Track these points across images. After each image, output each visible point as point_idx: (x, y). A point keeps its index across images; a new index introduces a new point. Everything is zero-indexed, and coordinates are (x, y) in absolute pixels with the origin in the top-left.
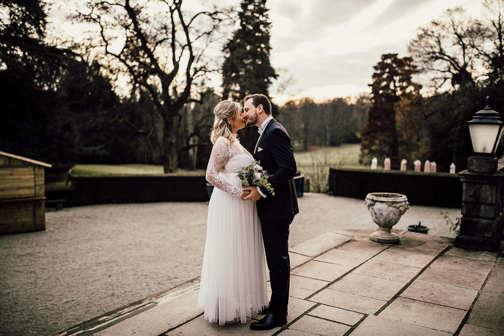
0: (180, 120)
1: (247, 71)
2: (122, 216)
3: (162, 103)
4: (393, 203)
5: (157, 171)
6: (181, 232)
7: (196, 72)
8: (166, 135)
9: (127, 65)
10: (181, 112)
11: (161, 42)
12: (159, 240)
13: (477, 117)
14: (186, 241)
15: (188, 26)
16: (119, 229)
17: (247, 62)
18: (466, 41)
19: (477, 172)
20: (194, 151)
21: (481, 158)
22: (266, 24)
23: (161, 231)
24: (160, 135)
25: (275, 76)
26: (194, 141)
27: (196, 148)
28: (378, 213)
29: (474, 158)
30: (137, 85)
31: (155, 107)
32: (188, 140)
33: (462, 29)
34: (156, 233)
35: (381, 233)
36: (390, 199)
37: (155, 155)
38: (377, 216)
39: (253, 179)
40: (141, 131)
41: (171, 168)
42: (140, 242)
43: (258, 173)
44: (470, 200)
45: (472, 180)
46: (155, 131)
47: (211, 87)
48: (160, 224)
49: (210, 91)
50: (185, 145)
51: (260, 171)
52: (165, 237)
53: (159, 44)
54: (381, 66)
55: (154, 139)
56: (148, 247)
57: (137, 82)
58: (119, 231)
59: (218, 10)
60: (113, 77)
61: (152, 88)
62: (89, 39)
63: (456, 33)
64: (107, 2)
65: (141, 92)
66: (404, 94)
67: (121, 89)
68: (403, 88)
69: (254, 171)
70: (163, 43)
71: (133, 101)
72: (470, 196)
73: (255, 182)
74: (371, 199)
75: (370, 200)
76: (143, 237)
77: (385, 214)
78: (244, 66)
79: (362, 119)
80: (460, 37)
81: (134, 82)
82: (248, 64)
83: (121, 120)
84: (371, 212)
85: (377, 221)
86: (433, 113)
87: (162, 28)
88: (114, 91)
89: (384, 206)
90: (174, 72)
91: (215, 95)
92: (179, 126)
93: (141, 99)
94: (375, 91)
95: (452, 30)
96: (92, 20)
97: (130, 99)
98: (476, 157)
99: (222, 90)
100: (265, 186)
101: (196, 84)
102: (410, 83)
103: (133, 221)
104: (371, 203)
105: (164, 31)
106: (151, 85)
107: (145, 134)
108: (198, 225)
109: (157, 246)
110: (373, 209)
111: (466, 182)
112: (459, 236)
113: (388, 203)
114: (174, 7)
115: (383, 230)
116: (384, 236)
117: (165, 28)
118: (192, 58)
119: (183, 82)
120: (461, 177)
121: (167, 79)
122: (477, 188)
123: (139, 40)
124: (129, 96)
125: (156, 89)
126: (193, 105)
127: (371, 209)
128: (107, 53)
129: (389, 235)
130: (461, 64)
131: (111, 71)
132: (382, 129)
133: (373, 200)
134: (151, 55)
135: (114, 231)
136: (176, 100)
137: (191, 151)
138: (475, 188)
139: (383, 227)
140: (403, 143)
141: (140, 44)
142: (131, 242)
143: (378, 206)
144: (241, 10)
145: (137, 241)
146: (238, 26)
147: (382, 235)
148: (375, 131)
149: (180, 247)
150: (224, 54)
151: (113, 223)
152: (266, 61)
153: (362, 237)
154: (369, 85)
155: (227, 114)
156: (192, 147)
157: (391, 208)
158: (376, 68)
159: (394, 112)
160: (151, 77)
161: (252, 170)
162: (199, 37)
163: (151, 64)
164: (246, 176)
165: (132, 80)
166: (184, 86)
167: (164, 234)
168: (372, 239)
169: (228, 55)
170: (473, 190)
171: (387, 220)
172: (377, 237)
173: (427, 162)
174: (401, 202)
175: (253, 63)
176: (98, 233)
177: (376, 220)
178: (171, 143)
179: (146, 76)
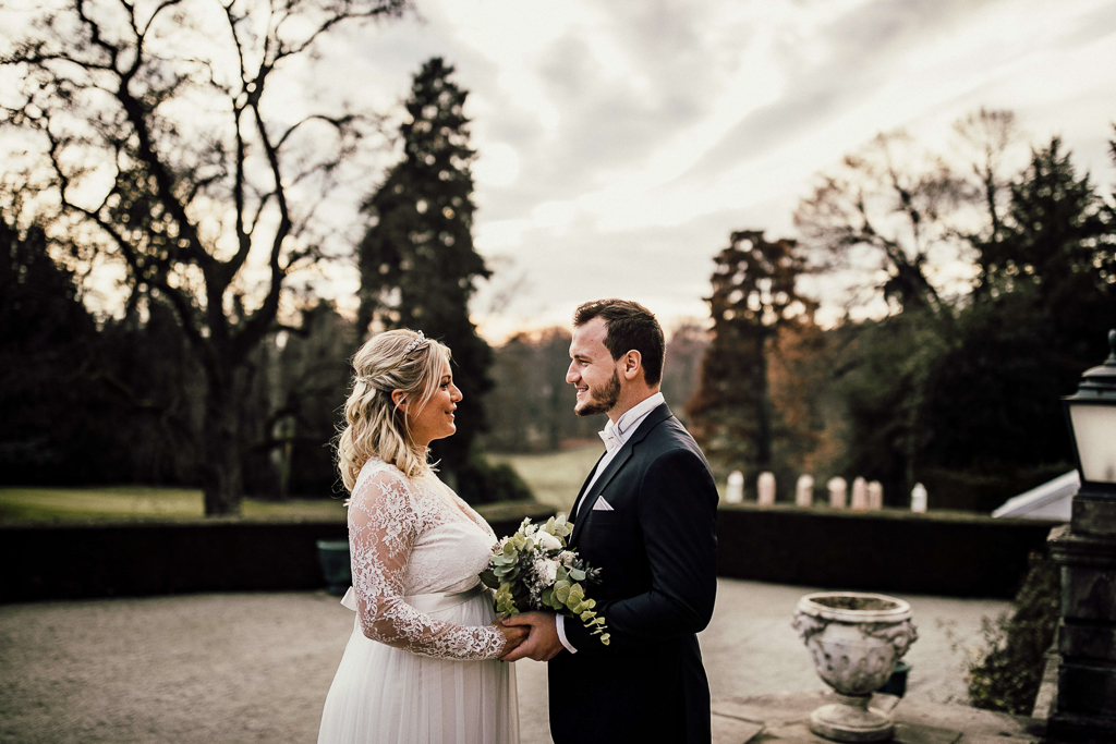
0: (250, 377)
1: (421, 260)
2: (82, 637)
3: (205, 332)
4: (878, 625)
5: (186, 506)
6: (248, 680)
7: (295, 257)
8: (213, 414)
9: (117, 237)
10: (254, 356)
11: (206, 182)
12: (186, 710)
13: (1088, 384)
14: (261, 710)
15: (278, 147)
16: (71, 676)
17: (420, 238)
18: (919, 204)
19: (1099, 536)
20: (283, 454)
21: (1106, 496)
22: (465, 153)
23: (193, 679)
24: (199, 413)
25: (487, 274)
26: (284, 428)
27: (289, 448)
28: (836, 654)
29: (1088, 498)
30: (143, 288)
31: (187, 343)
32: (269, 427)
33: (910, 179)
34: (178, 685)
35: (842, 711)
36: (869, 615)
37: (183, 461)
38: (833, 665)
39: (532, 584)
40: (148, 403)
41: (223, 497)
42: (129, 717)
43: (548, 561)
44: (1082, 613)
45: (1087, 559)
46: (185, 403)
47: (328, 297)
48: (187, 658)
49: (326, 308)
50: (260, 439)
51: (553, 554)
52: (201, 697)
53: (201, 190)
54: (731, 257)
55: (181, 426)
56: (152, 731)
57: (140, 280)
58: (70, 681)
59: (353, 111)
60: (82, 267)
61: (180, 297)
62: (22, 174)
63: (897, 187)
64: (71, 81)
65: (153, 306)
66: (782, 322)
67: (100, 296)
68: (778, 308)
69: (532, 553)
70: (212, 188)
71: (129, 327)
72: (1082, 603)
73: (539, 595)
74: (815, 613)
75: (810, 616)
76: (138, 700)
77: (855, 658)
78: (413, 247)
79: (686, 377)
80: (906, 197)
81: (133, 280)
82: (419, 245)
83: (95, 377)
84: (815, 652)
85: (833, 679)
86: (851, 366)
87: (211, 151)
88: (81, 301)
89: (852, 635)
90: (240, 259)
91: (338, 315)
92: (247, 391)
93: (151, 323)
94: (717, 313)
95: (888, 181)
96: (27, 121)
97: (123, 322)
98: (1094, 495)
99: (356, 303)
100: (575, 610)
101: (293, 290)
102: (793, 297)
103: (114, 652)
104: (815, 625)
105: (216, 157)
106: (179, 288)
107: (156, 412)
108: (295, 660)
109: (178, 727)
110: (820, 644)
111: (1069, 564)
112: (1056, 715)
113: (863, 627)
114: (243, 99)
115: (850, 704)
116: (853, 722)
117: (219, 148)
118: (285, 227)
119: (260, 283)
120: (1057, 549)
121: (220, 275)
122: (1101, 580)
123: (153, 181)
124: (119, 315)
125: (191, 299)
126: (281, 340)
127: (813, 644)
128: (66, 206)
129: (866, 718)
130: (911, 255)
131: (74, 252)
132: (733, 401)
133: (819, 618)
134: (179, 215)
135: (56, 683)
136: (242, 326)
137: (276, 455)
138: (1095, 578)
139: (849, 694)
140: (783, 433)
141: (154, 187)
142: (104, 718)
143: (834, 635)
144: (408, 118)
145: (122, 714)
146: (397, 156)
147: (845, 719)
148: (716, 405)
149: (246, 728)
150: (365, 216)
151: (56, 659)
152: (464, 238)
153: (788, 724)
154: (705, 300)
155: (395, 372)
156: (280, 444)
157: (872, 642)
158: (718, 260)
159: (761, 363)
160: (179, 267)
161: (525, 551)
162: (303, 175)
163: (182, 235)
164: (507, 576)
165: (128, 277)
166: (263, 292)
167: (200, 688)
168: (819, 731)
169: (374, 221)
170: (1090, 586)
171: (862, 675)
172: (832, 726)
173: (859, 484)
174: (898, 623)
175: (435, 243)
176: (9, 692)
177: (829, 675)
178: (226, 435)
179: (165, 267)
